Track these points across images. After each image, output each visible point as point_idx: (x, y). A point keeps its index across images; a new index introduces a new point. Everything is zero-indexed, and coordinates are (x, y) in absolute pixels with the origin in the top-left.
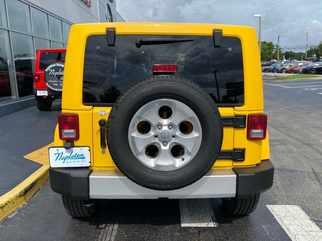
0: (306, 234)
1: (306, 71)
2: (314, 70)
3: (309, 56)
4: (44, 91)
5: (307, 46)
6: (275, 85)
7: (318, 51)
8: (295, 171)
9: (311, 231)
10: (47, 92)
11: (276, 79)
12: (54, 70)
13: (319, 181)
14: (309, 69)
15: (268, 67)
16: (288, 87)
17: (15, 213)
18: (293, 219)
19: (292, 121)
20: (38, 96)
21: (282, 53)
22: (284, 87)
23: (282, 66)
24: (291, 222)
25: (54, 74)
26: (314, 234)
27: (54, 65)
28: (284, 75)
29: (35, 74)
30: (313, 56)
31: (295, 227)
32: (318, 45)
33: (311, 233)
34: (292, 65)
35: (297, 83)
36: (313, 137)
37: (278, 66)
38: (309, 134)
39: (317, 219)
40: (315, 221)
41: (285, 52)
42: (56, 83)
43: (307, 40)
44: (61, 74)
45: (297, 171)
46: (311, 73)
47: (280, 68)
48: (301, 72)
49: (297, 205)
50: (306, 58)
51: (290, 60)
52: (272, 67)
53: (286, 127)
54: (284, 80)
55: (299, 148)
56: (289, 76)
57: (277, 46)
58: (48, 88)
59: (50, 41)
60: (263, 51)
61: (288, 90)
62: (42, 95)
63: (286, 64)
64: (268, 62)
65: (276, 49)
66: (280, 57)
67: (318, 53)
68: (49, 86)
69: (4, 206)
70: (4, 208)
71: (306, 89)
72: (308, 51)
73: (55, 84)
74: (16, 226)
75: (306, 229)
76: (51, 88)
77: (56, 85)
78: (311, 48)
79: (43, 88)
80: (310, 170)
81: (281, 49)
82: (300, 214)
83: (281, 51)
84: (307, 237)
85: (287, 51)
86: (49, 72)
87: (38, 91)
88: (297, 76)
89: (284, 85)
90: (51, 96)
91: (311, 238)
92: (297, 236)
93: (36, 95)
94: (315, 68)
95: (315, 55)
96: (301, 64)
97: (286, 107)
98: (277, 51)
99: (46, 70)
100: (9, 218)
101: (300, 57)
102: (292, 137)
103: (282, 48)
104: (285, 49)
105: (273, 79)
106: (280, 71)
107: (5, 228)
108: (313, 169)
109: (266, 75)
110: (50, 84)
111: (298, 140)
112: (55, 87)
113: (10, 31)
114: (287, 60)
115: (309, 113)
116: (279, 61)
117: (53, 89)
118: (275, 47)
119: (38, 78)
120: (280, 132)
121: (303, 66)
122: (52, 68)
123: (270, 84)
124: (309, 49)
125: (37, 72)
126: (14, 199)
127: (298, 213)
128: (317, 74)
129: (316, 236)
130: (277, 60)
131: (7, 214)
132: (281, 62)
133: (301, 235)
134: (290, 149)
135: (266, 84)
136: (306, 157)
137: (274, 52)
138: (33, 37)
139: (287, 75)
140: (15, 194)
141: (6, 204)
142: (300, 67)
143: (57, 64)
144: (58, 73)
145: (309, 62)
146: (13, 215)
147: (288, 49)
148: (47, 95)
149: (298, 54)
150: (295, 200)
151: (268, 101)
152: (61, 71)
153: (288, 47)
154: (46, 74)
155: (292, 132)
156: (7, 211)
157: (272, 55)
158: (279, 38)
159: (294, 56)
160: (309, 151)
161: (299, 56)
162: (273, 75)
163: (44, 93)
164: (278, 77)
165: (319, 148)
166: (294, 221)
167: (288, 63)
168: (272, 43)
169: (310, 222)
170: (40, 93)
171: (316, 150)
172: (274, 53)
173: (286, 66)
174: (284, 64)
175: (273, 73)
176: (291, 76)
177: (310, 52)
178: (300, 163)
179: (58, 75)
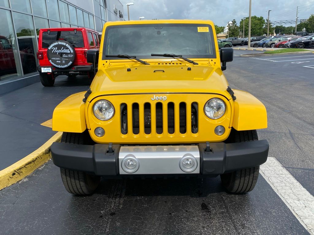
0: (277, 176)
1: (295, 46)
2: (302, 44)
3: (299, 30)
4: (48, 68)
5: (297, 20)
6: (263, 59)
7: (308, 25)
8: (274, 132)
9: (282, 174)
10: (50, 69)
11: (264, 53)
12: (57, 48)
13: (293, 139)
14: (298, 43)
15: (257, 42)
16: (276, 61)
17: (43, 166)
18: (268, 166)
19: (277, 92)
20: (42, 73)
21: (272, 27)
22: (272, 61)
23: (271, 40)
24: (266, 168)
25: (56, 52)
26: (284, 176)
27: (56, 44)
28: (273, 49)
29: (39, 52)
30: (303, 30)
31: (269, 171)
32: (308, 18)
33: (281, 175)
34: (281, 39)
35: (284, 57)
36: (293, 105)
37: (268, 41)
38: (290, 103)
39: (287, 166)
40: (285, 167)
41: (275, 26)
42: (58, 60)
43: (297, 14)
44: (63, 52)
45: (276, 132)
46: (299, 47)
47: (270, 43)
48: (289, 46)
49: (273, 157)
50: (296, 32)
51: (280, 34)
52: (261, 42)
53: (270, 97)
54: (272, 55)
55: (280, 114)
56: (278, 50)
57: (267, 20)
58: (52, 65)
59: (48, 20)
60: (254, 26)
61: (275, 64)
62: (46, 71)
63: (276, 39)
64: (258, 37)
65: (267, 24)
66: (270, 31)
67: (307, 27)
68: (52, 63)
69: (35, 160)
70: (35, 162)
71: (292, 63)
72: (298, 25)
73: (57, 62)
74: (47, 175)
75: (278, 173)
76: (54, 65)
77: (59, 62)
78: (301, 22)
79: (47, 65)
80: (287, 131)
81: (271, 23)
82: (274, 163)
83: (271, 25)
84: (277, 178)
85: (277, 25)
86: (52, 50)
87: (42, 68)
88: (285, 50)
89: (271, 59)
90: (55, 73)
91: (281, 179)
92: (270, 178)
93: (40, 71)
94: (303, 42)
95: (304, 29)
96: (290, 39)
97: (271, 79)
98: (267, 26)
99: (49, 48)
100: (39, 170)
101: (290, 32)
102: (274, 105)
103: (273, 22)
104: (275, 24)
105: (262, 54)
106: (269, 46)
107: (38, 176)
108: (289, 131)
109: (255, 50)
110: (53, 61)
111: (280, 108)
112: (58, 64)
113: (12, 11)
114: (277, 34)
115: (292, 84)
116: (269, 36)
117: (56, 66)
118: (266, 21)
119: (42, 55)
120: (264, 101)
121: (291, 40)
122: (55, 46)
123: (259, 59)
124: (299, 23)
125: (40, 51)
126: (42, 155)
127: (273, 162)
128: (304, 48)
129: (285, 177)
130: (267, 35)
131: (37, 167)
132: (271, 36)
133: (273, 177)
134: (272, 115)
135: (255, 58)
136: (285, 121)
137: (264, 26)
138: (32, 16)
139: (275, 50)
140: (42, 151)
141: (36, 159)
142: (289, 41)
143: (59, 42)
144: (60, 51)
145: (297, 36)
146: (42, 167)
147: (278, 24)
148: (50, 71)
149: (288, 28)
150: (272, 153)
151: (255, 74)
152: (63, 49)
153: (278, 22)
154: (49, 52)
155: (275, 101)
156: (38, 164)
157: (262, 30)
158: (269, 12)
159: (284, 31)
160: (289, 116)
161: (290, 30)
162: (262, 50)
163: (48, 70)
164: (266, 52)
165: (297, 114)
166: (269, 168)
167: (277, 38)
168: (263, 17)
169: (282, 168)
170: (44, 70)
171: (295, 116)
172: (264, 28)
173: (275, 40)
174: (273, 38)
175: (263, 47)
176: (280, 50)
177: (300, 26)
178: (279, 126)
179: (60, 53)
